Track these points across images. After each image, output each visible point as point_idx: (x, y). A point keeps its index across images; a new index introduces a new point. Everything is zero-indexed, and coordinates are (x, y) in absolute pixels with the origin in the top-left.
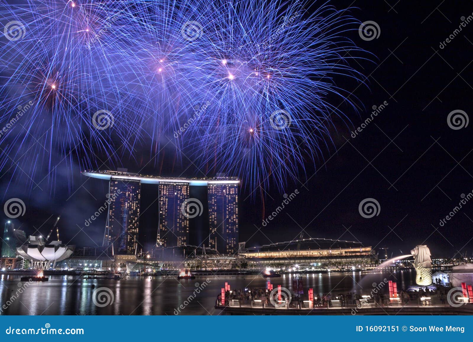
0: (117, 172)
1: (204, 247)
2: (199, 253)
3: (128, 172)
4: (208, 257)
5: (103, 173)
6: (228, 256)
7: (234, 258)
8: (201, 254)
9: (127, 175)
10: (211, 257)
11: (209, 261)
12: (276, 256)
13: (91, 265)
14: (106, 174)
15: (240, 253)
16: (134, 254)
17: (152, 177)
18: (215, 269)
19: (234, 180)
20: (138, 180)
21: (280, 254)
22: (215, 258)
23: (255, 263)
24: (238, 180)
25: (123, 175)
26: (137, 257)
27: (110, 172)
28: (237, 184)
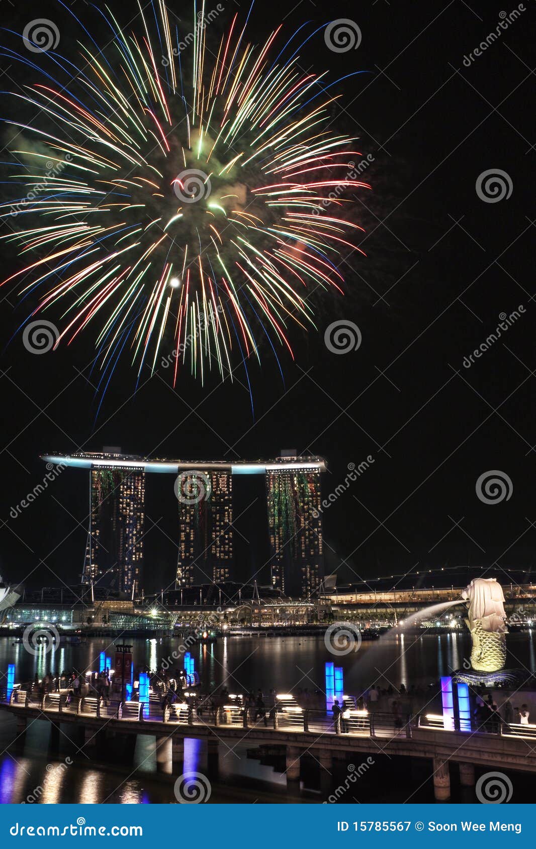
0: (102, 454)
1: (256, 584)
2: (248, 595)
3: (122, 453)
4: (262, 603)
5: (78, 457)
6: (299, 601)
7: (311, 605)
8: (251, 598)
9: (120, 459)
10: (269, 603)
11: (266, 610)
12: (390, 600)
13: (54, 618)
14: (82, 458)
15: (322, 594)
16: (129, 599)
17: (165, 462)
18: (277, 624)
19: (313, 461)
20: (140, 467)
21: (397, 596)
22: (277, 605)
23: (350, 612)
24: (321, 461)
25: (113, 458)
26: (135, 603)
27: (90, 455)
28: (318, 469)
